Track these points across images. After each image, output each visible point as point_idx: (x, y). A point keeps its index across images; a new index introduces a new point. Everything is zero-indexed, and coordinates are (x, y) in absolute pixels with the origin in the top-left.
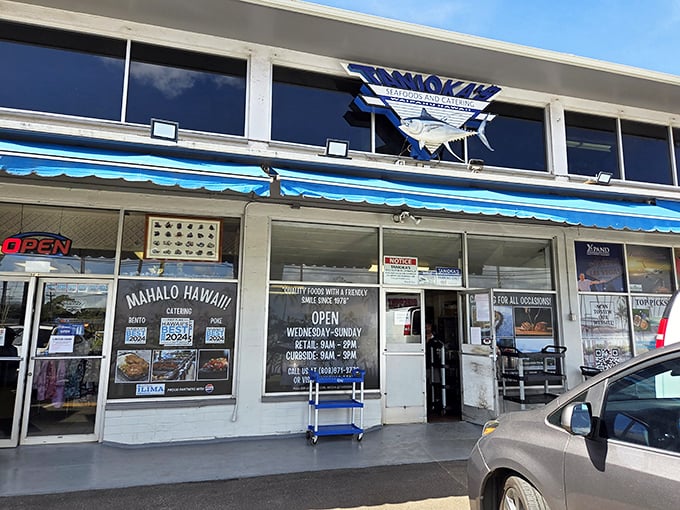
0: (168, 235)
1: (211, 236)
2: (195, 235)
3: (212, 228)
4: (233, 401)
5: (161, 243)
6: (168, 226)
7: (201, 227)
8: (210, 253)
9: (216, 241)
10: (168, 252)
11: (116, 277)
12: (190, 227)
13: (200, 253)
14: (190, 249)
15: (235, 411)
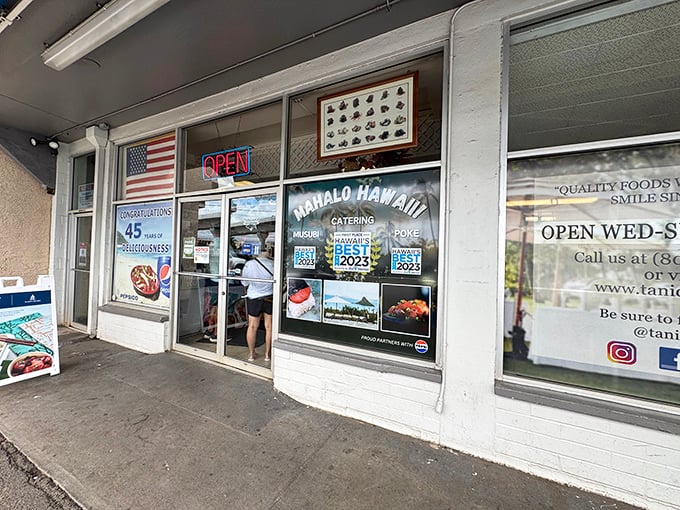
0: (343, 119)
1: (400, 105)
2: (377, 110)
3: (400, 92)
4: (437, 376)
5: (336, 133)
6: (343, 107)
7: (385, 95)
8: (400, 133)
9: (408, 111)
10: (344, 144)
11: (282, 182)
12: (370, 100)
13: (385, 136)
14: (372, 133)
15: (442, 395)
